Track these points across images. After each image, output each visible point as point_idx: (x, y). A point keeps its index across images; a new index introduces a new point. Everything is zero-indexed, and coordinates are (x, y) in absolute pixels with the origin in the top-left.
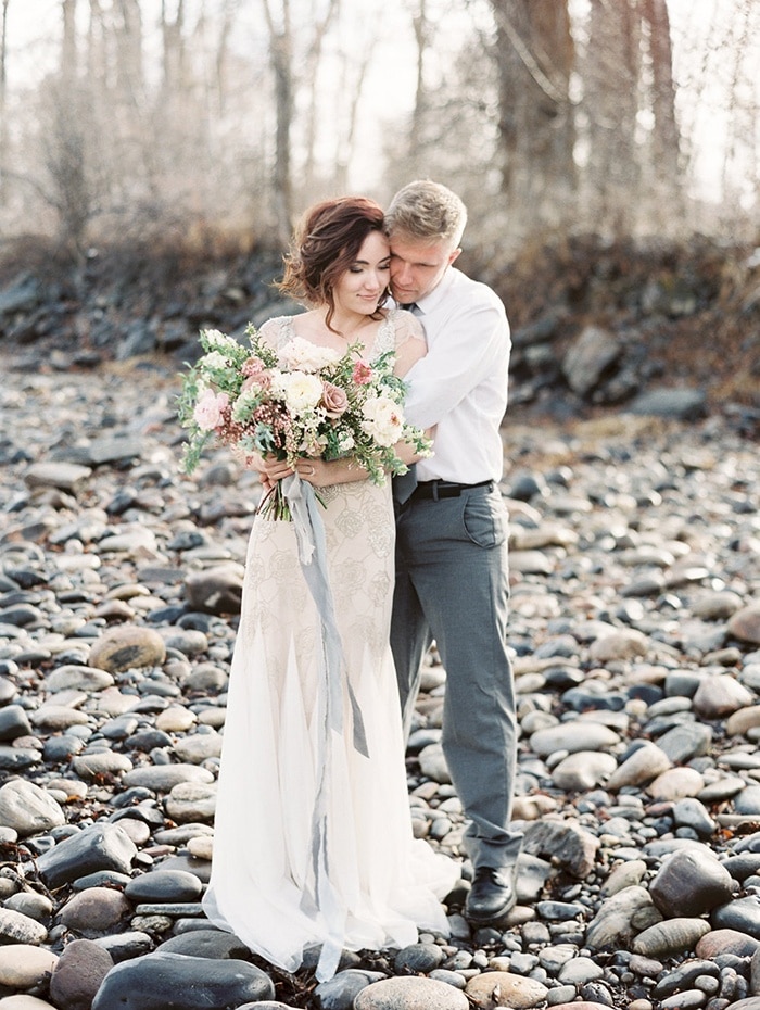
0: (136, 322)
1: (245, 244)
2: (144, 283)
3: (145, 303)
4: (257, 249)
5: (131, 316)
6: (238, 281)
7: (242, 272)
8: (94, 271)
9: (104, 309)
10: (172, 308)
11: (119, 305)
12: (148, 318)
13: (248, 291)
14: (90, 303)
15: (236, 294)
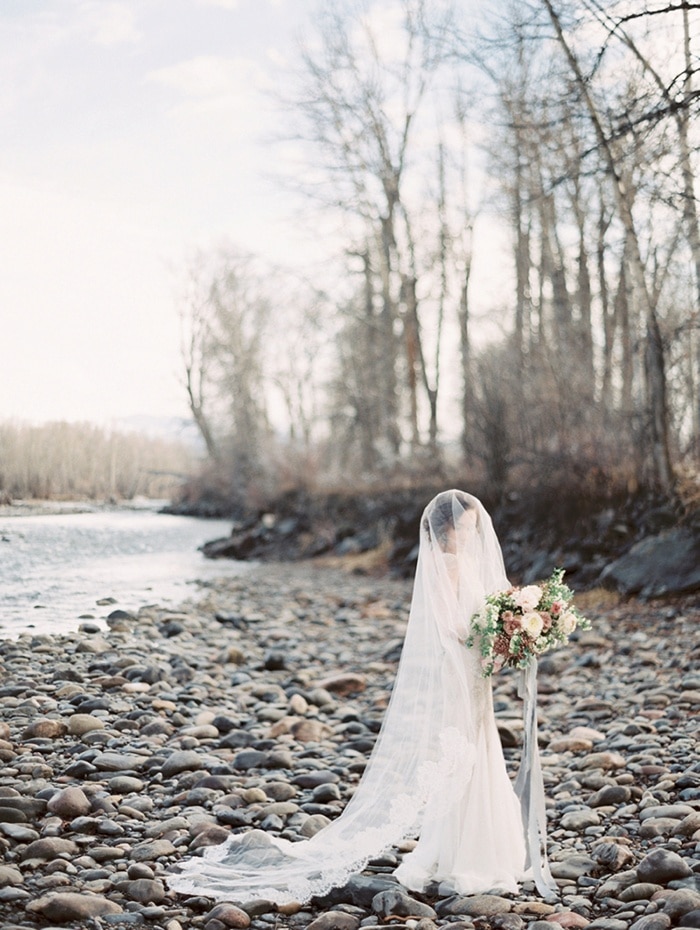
0: (542, 554)
1: (632, 486)
2: (551, 521)
3: (550, 538)
4: (642, 490)
5: (539, 548)
6: (624, 518)
7: (629, 510)
8: (513, 511)
9: (519, 542)
10: (572, 541)
11: (530, 539)
12: (551, 550)
13: (632, 526)
14: (508, 537)
15: (623, 529)
